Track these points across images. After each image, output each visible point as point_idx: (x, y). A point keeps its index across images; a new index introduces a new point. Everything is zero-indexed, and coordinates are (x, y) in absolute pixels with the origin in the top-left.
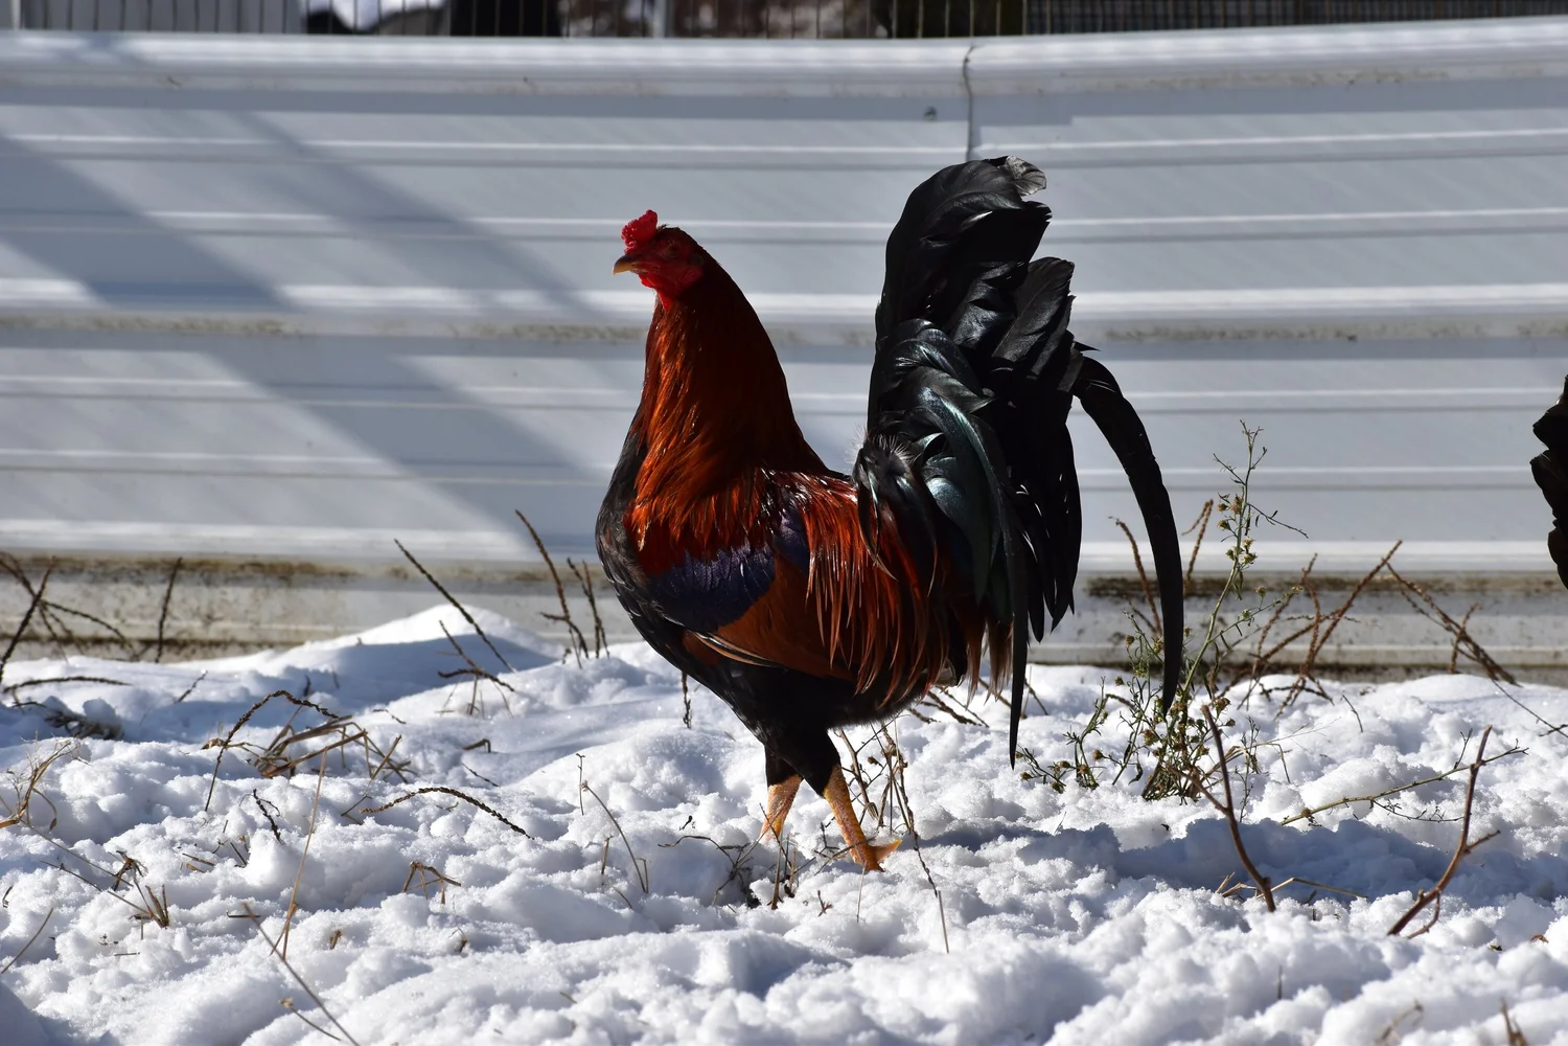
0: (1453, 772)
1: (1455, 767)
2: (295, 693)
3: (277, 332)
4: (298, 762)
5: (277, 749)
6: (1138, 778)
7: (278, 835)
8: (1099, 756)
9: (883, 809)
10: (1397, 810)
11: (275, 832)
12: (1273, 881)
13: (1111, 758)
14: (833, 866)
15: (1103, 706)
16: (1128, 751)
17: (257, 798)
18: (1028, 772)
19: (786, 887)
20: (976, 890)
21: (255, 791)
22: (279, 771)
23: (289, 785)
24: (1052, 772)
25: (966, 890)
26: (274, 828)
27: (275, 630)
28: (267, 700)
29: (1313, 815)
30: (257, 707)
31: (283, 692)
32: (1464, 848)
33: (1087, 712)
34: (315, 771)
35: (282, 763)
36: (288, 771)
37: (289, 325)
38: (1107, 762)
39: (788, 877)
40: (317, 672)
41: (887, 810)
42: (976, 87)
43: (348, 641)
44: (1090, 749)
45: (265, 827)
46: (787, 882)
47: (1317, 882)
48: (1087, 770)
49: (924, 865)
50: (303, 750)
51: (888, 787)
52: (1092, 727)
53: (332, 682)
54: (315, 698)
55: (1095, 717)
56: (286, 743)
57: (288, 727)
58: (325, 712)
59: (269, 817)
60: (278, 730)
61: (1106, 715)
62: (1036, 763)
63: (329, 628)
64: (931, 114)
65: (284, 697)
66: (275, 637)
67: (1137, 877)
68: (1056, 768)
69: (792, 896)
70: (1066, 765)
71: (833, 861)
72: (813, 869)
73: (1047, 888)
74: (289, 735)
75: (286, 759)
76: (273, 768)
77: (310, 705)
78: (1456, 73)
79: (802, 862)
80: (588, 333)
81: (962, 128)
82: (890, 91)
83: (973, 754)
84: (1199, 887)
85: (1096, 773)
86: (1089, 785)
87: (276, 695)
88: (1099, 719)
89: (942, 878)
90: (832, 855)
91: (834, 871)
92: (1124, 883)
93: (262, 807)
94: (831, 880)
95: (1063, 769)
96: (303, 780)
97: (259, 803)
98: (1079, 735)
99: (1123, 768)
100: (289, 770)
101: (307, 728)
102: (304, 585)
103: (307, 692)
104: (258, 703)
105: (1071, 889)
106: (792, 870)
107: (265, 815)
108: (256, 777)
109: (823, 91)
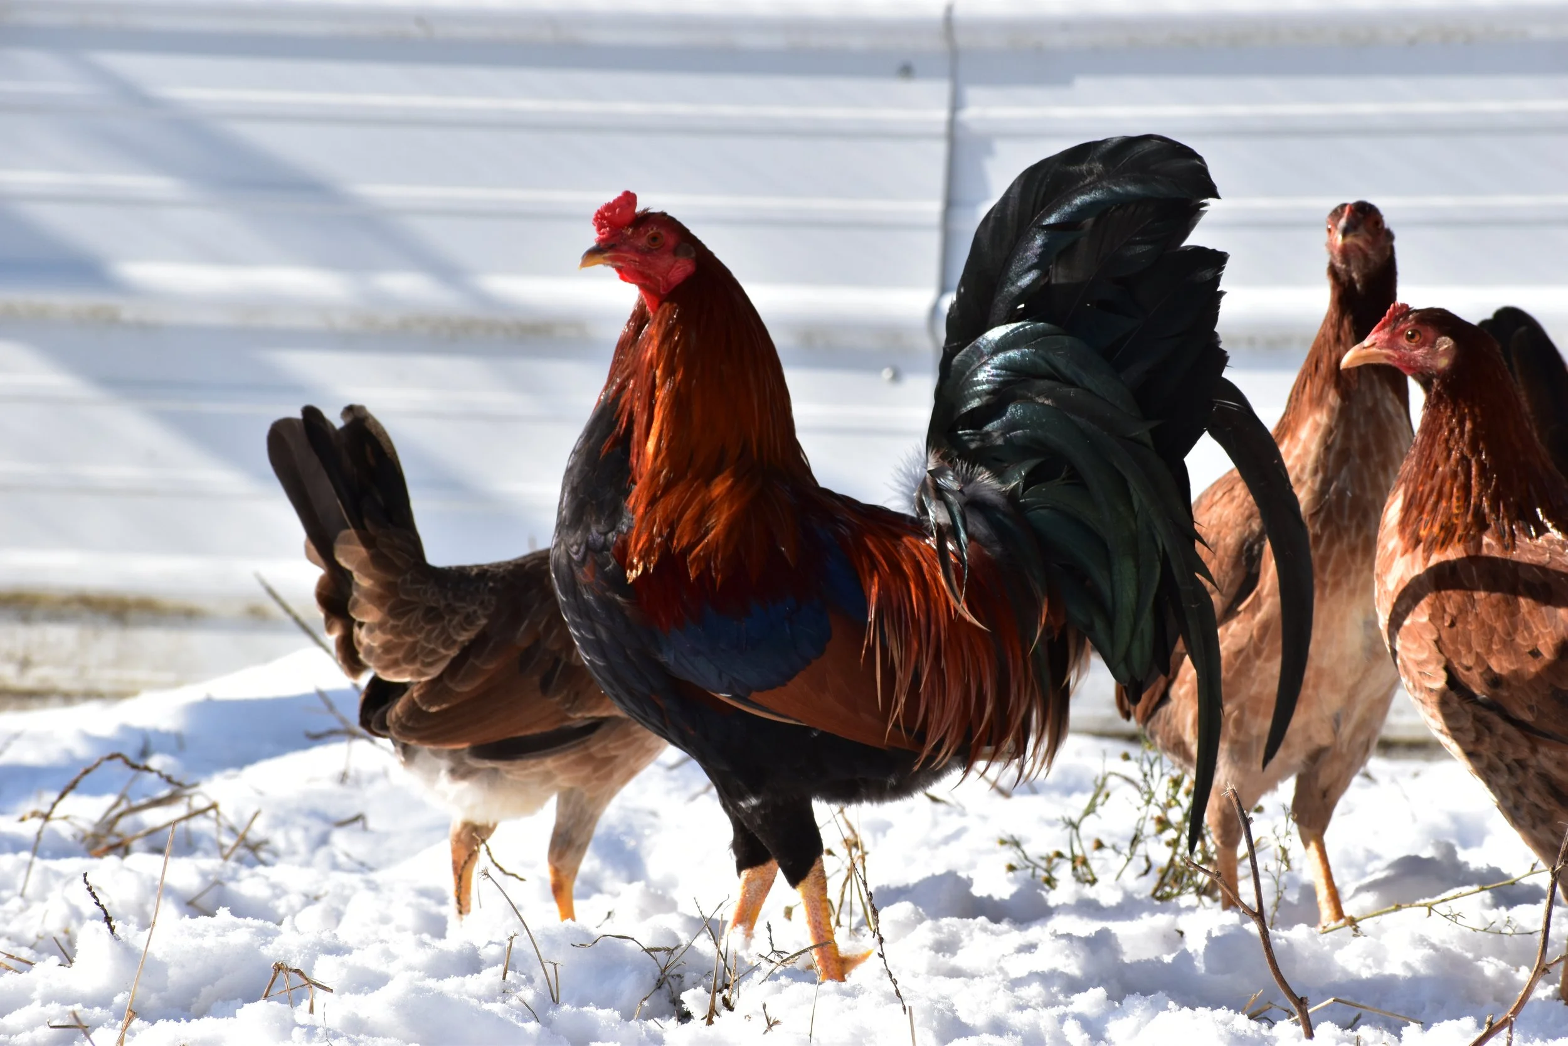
0: (1529, 875)
1: (1532, 869)
2: (131, 753)
3: (110, 321)
4: (134, 838)
5: (108, 824)
6: (1147, 872)
7: (112, 929)
8: (1099, 845)
9: (841, 906)
10: (1459, 919)
11: (109, 924)
12: (1310, 1000)
13: (1114, 847)
14: (782, 973)
15: (1103, 785)
16: (1135, 841)
17: (87, 884)
18: (1014, 863)
19: (724, 999)
20: (953, 1005)
21: (85, 875)
22: (112, 849)
23: (122, 868)
24: (1044, 864)
25: (940, 1006)
26: (108, 919)
27: (105, 679)
28: (97, 765)
29: (1359, 924)
30: (87, 772)
31: (118, 755)
32: (1543, 966)
33: (1084, 791)
34: (159, 851)
35: (113, 840)
36: (121, 850)
37: (129, 311)
38: (1108, 853)
39: (727, 986)
40: (156, 732)
41: (846, 908)
42: (962, 40)
43: (195, 693)
44: (1088, 838)
45: (94, 917)
46: (725, 992)
47: (1362, 1003)
48: (1085, 862)
49: (890, 975)
50: (139, 825)
51: (847, 879)
52: (1091, 810)
53: (177, 743)
54: (155, 762)
55: (1095, 797)
56: (120, 816)
57: (122, 797)
58: (169, 780)
59: (102, 907)
60: (110, 799)
61: (1107, 796)
62: (1023, 852)
63: (170, 676)
64: (906, 71)
65: (118, 762)
66: (104, 687)
67: (1145, 993)
68: (1049, 860)
69: (731, 1009)
70: (1059, 855)
71: (781, 968)
72: (757, 976)
73: (1038, 1004)
74: (123, 806)
75: (118, 835)
76: (102, 847)
77: (148, 769)
78: (1539, 31)
79: (744, 968)
80: (491, 327)
81: (941, 89)
82: (857, 43)
83: (947, 840)
84: (1219, 1007)
85: (1095, 865)
86: (1088, 881)
87: (112, 757)
88: (1100, 800)
89: (911, 991)
90: (778, 960)
91: (783, 980)
92: (1130, 1000)
93: (93, 895)
94: (779, 989)
95: (1056, 860)
96: (142, 862)
97: (90, 889)
98: (1075, 819)
99: (1129, 860)
100: (122, 848)
101: (145, 796)
102: (140, 624)
103: (145, 753)
104: (88, 766)
105: (1066, 1005)
106: (731, 979)
107: (97, 904)
108: (84, 856)
109: (777, 41)
